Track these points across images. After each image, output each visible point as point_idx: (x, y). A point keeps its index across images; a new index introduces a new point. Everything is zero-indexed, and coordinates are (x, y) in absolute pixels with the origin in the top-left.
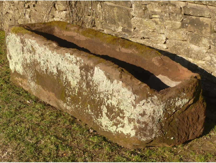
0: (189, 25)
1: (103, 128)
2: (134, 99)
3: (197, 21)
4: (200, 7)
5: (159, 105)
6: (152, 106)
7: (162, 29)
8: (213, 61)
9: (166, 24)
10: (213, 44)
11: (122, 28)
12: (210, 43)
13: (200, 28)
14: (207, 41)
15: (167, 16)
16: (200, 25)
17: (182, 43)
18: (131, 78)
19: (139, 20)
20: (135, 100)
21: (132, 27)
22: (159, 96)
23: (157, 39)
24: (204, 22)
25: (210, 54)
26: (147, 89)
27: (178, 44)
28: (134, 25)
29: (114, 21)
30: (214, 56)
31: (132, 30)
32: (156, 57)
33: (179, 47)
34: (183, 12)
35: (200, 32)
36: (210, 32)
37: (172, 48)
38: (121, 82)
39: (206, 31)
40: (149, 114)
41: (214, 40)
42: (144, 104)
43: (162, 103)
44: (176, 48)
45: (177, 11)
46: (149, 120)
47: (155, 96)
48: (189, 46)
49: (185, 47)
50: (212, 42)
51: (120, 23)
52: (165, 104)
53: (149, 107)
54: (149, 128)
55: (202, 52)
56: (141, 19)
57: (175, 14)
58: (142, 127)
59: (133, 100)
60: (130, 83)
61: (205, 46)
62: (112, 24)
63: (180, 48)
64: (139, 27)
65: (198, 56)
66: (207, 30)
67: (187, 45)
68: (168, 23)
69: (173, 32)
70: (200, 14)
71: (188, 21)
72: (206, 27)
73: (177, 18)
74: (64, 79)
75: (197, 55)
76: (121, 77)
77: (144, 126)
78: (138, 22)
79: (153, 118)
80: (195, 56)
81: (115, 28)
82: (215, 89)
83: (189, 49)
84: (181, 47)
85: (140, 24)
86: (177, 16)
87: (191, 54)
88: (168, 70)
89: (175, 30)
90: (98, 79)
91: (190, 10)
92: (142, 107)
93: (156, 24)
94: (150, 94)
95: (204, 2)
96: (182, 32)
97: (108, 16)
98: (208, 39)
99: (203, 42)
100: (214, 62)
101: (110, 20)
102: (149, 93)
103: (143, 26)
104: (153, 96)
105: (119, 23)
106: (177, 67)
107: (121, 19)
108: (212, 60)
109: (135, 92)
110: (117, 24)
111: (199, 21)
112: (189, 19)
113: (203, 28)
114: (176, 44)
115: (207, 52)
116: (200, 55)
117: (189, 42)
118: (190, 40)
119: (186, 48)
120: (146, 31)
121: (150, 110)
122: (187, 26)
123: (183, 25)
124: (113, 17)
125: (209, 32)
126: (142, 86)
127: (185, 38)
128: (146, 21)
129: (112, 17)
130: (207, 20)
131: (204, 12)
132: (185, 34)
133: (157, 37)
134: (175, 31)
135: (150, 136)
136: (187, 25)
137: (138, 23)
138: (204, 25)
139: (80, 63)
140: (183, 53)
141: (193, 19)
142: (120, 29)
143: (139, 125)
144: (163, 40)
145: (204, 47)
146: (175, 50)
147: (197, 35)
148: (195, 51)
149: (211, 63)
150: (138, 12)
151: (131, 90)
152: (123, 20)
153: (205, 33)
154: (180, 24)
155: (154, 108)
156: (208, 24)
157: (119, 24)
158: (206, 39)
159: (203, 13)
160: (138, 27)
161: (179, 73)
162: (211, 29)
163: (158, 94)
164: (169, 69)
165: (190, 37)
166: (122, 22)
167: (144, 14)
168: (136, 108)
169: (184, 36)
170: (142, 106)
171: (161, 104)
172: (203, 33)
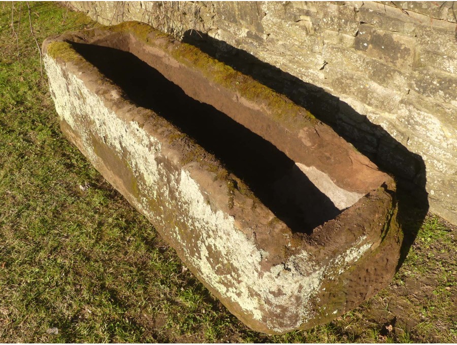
0: (370, 46)
1: (203, 276)
2: (259, 260)
3: (386, 40)
4: (395, 13)
5: (311, 274)
6: (296, 279)
7: (318, 44)
8: (412, 119)
9: (325, 37)
10: (417, 89)
11: (247, 30)
12: (410, 86)
13: (392, 55)
14: (404, 81)
15: (328, 22)
16: (393, 48)
17: (355, 75)
18: (254, 207)
19: (276, 23)
20: (260, 263)
21: (264, 32)
22: (311, 251)
23: (308, 60)
24: (401, 45)
25: (407, 106)
26: (286, 236)
27: (346, 77)
28: (267, 30)
29: (234, 17)
30: (416, 111)
31: (265, 37)
32: (306, 129)
33: (348, 81)
34: (359, 18)
35: (391, 62)
36: (411, 65)
37: (336, 82)
38: (231, 219)
39: (403, 62)
40: (289, 293)
41: (418, 81)
42: (279, 275)
43: (317, 268)
44: (343, 83)
45: (347, 15)
46: (290, 303)
47: (303, 251)
48: (368, 84)
49: (360, 84)
50: (415, 85)
51: (243, 22)
52: (323, 269)
53: (290, 282)
54: (288, 314)
55: (393, 99)
56: (279, 20)
57: (343, 21)
58: (276, 311)
59: (256, 262)
60: (250, 218)
61: (400, 90)
62: (231, 22)
63: (350, 84)
64: (277, 34)
65: (384, 104)
66: (406, 60)
67: (363, 82)
68: (330, 35)
69: (339, 54)
70: (393, 28)
71: (369, 38)
72: (405, 55)
73: (348, 29)
74: (133, 165)
75: (383, 102)
76: (232, 207)
77: (279, 311)
78: (275, 25)
79: (298, 299)
80: (379, 104)
81: (235, 30)
82: (412, 167)
83: (367, 89)
84: (352, 82)
85: (278, 29)
86: (346, 25)
87: (370, 99)
88: (328, 158)
89: (342, 50)
90: (189, 193)
91: (373, 16)
92: (274, 281)
93: (307, 34)
94: (293, 249)
95: (404, 4)
96: (355, 56)
97: (223, 8)
98: (406, 78)
99: (395, 82)
100: (415, 121)
101: (226, 14)
102: (290, 245)
103: (284, 34)
104: (298, 252)
105: (241, 21)
106: (348, 155)
107: (246, 16)
108: (410, 117)
109: (260, 245)
110: (238, 23)
111: (391, 40)
112: (370, 33)
113: (399, 55)
114: (342, 76)
115: (402, 102)
116: (388, 103)
117: (369, 77)
118: (370, 72)
119: (362, 87)
120: (288, 43)
121: (292, 286)
122: (366, 47)
123: (358, 44)
124: (232, 11)
125: (409, 65)
126: (276, 230)
127: (361, 68)
128: (289, 27)
129: (230, 11)
130: (407, 41)
131: (404, 26)
132: (360, 61)
133: (308, 56)
134: (342, 53)
135: (292, 325)
136: (365, 44)
137: (275, 28)
138: (400, 49)
139: (156, 150)
140: (356, 94)
141: (379, 35)
142: (243, 33)
143: (270, 308)
144: (319, 65)
145: (397, 91)
146: (341, 86)
147: (385, 65)
148: (378, 94)
149: (408, 121)
150: (274, 8)
151: (253, 238)
152: (248, 18)
153: (402, 65)
154: (351, 39)
155: (300, 282)
156: (409, 50)
157: (243, 24)
158: (402, 76)
159: (400, 26)
160: (273, 34)
161: (352, 168)
162: (414, 59)
163: (309, 247)
164: (331, 155)
165: (370, 68)
166: (246, 20)
167: (285, 13)
168: (262, 278)
169: (360, 64)
170: (276, 280)
171: (315, 271)
172: (398, 65)
